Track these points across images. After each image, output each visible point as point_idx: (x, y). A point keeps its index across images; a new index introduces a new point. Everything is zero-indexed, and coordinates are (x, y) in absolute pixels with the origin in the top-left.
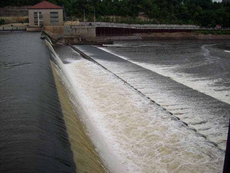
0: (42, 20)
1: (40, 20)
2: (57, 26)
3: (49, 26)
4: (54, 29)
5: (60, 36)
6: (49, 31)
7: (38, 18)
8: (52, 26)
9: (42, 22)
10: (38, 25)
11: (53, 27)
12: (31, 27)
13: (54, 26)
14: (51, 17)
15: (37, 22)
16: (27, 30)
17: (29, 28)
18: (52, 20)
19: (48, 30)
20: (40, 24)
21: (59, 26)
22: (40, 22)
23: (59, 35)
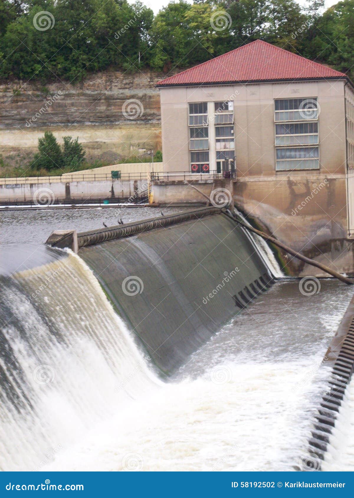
0: (231, 146)
1: (220, 147)
2: (313, 177)
3: (270, 174)
4: (292, 192)
5: (323, 232)
6: (265, 206)
7: (212, 132)
8: (283, 178)
9: (232, 152)
10: (208, 172)
11: (290, 183)
12: (173, 183)
13: (296, 178)
14: (280, 128)
15: (205, 155)
16: (151, 200)
17: (163, 189)
18: (285, 143)
19: (259, 198)
20: (218, 164)
21: (322, 177)
22: (219, 154)
23: (319, 227)
